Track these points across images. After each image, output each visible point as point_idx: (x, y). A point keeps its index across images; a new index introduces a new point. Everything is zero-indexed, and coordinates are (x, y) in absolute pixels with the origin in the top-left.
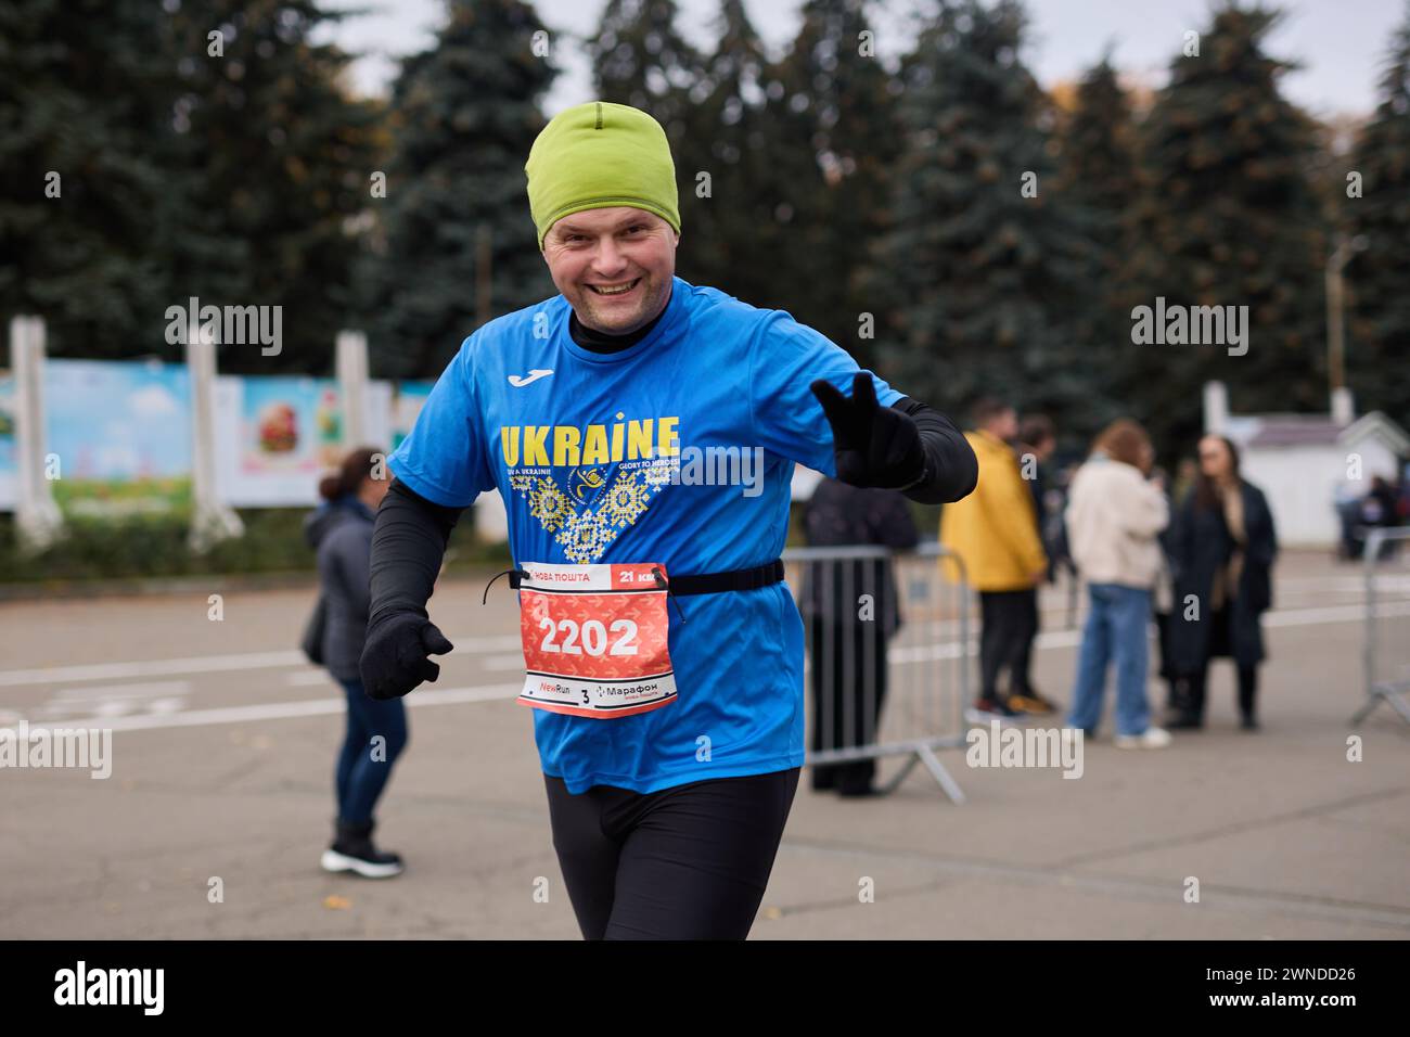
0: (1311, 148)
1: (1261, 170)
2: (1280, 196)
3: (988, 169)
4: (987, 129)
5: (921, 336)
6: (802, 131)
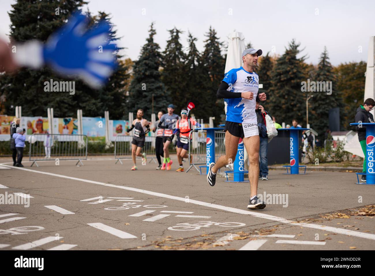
1: (294, 81)
6: (206, 70)
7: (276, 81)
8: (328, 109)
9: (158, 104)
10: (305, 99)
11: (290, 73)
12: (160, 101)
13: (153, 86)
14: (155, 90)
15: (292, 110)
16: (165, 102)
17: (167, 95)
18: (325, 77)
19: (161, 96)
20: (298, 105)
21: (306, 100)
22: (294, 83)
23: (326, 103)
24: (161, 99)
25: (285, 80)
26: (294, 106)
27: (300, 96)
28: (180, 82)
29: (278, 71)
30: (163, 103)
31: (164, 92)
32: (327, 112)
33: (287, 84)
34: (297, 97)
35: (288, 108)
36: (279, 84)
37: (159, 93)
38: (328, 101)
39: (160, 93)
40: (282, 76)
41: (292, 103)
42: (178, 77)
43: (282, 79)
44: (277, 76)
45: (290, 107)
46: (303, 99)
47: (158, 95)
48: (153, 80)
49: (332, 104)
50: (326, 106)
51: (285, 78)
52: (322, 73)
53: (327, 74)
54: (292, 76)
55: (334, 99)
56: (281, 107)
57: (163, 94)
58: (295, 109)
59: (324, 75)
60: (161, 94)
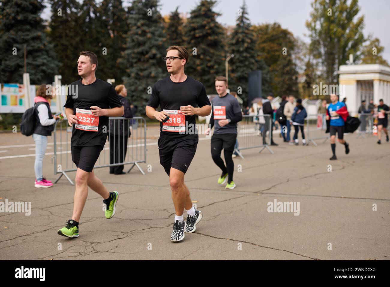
0: (223, 34)
1: (211, 38)
2: (215, 44)
3: (149, 35)
4: (148, 26)
5: (133, 75)
6: (105, 24)
7: (190, 37)
8: (247, 72)
9: (36, 61)
10: (223, 59)
11: (207, 28)
12: (38, 56)
13: (28, 35)
14: (31, 41)
15: (209, 73)
16: (45, 58)
17: (48, 48)
18: (244, 34)
19: (39, 50)
20: (216, 67)
21: (225, 60)
22: (211, 40)
23: (245, 66)
24: (40, 54)
25: (200, 37)
26: (212, 67)
27: (217, 55)
28: (71, 37)
29: (192, 25)
30: (43, 59)
31: (44, 45)
32: (246, 76)
33: (202, 42)
34: (215, 58)
35: (203, 70)
36: (193, 41)
37: (37, 45)
38: (247, 63)
39: (39, 45)
40: (197, 31)
41: (209, 64)
42: (70, 31)
43: (197, 35)
44: (190, 31)
45: (206, 69)
46: (221, 60)
47: (36, 47)
48: (28, 27)
49: (252, 66)
50: (245, 69)
51: (201, 34)
52: (240, 31)
53: (247, 31)
54: (209, 31)
55: (253, 61)
56: (195, 70)
57: (42, 46)
58: (212, 71)
59: (243, 32)
60: (39, 47)
